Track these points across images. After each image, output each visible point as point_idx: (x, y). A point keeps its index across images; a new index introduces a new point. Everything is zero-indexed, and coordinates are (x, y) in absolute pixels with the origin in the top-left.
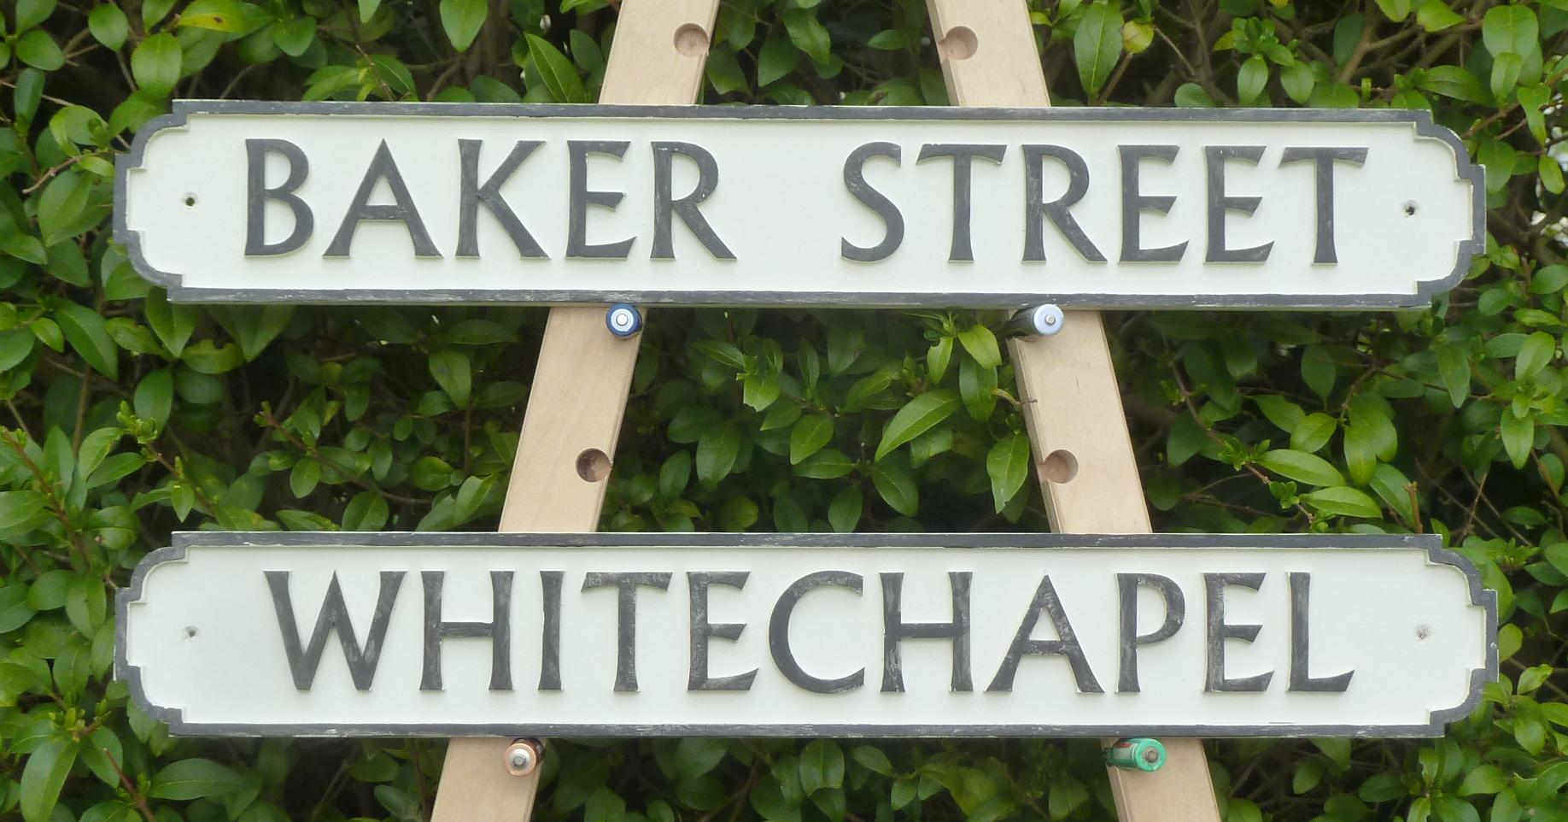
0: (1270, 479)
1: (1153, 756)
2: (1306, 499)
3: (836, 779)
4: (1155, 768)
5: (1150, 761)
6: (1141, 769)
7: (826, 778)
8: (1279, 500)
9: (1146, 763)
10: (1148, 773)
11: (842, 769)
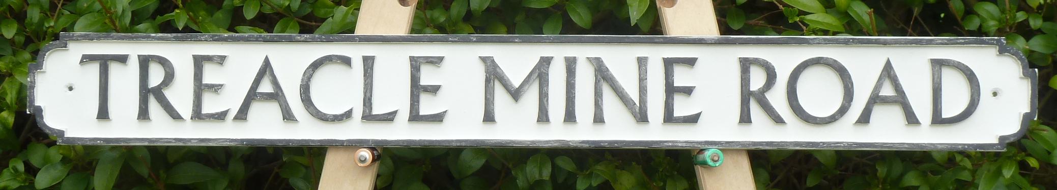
0: (783, 7)
1: (716, 158)
2: (804, 19)
3: (546, 173)
4: (717, 165)
5: (715, 161)
6: (709, 165)
7: (541, 174)
8: (788, 18)
9: (712, 162)
10: (715, 168)
11: (550, 170)
